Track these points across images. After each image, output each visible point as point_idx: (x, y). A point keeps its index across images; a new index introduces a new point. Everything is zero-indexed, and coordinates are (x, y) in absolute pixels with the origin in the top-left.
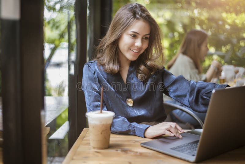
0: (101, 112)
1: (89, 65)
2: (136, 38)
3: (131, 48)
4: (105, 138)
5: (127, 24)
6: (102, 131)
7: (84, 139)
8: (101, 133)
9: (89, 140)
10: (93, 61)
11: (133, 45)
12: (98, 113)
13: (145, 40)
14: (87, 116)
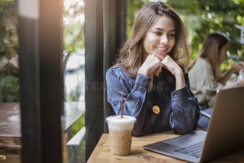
0: (122, 117)
1: (112, 71)
2: (161, 35)
3: (156, 46)
4: (126, 144)
5: (150, 21)
6: (124, 137)
7: (103, 145)
8: (122, 139)
9: (110, 146)
10: (117, 66)
11: (158, 42)
12: (119, 118)
13: (171, 37)
14: (107, 121)
